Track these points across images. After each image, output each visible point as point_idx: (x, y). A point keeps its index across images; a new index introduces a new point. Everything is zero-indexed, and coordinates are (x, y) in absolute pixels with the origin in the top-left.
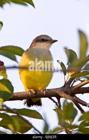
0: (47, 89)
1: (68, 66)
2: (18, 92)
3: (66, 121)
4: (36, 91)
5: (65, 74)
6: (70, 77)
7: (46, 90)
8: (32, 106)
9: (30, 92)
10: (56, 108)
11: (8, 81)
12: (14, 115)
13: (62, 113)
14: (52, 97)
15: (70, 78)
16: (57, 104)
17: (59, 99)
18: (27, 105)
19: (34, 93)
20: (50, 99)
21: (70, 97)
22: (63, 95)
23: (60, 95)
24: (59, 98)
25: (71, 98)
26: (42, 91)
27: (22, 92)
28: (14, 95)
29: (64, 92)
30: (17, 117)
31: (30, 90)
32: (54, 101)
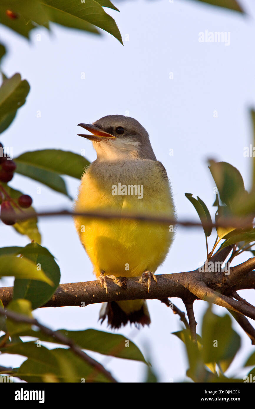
0: (157, 276)
1: (216, 208)
2: (72, 284)
3: (210, 368)
4: (123, 279)
5: (208, 234)
6: (223, 240)
7: (152, 276)
8: (122, 324)
9: (107, 282)
10: (183, 328)
11: (45, 251)
12: (59, 349)
13: (199, 344)
14: (169, 298)
15: (222, 245)
16: (183, 318)
17: (189, 304)
18: (109, 322)
19: (119, 284)
20: (164, 305)
21: (223, 298)
22: (201, 292)
23: (193, 291)
24: (189, 299)
25: (224, 302)
26: (141, 280)
27: (84, 283)
28: (60, 289)
29: (204, 284)
30: (70, 354)
31: (106, 278)
32: (176, 310)
